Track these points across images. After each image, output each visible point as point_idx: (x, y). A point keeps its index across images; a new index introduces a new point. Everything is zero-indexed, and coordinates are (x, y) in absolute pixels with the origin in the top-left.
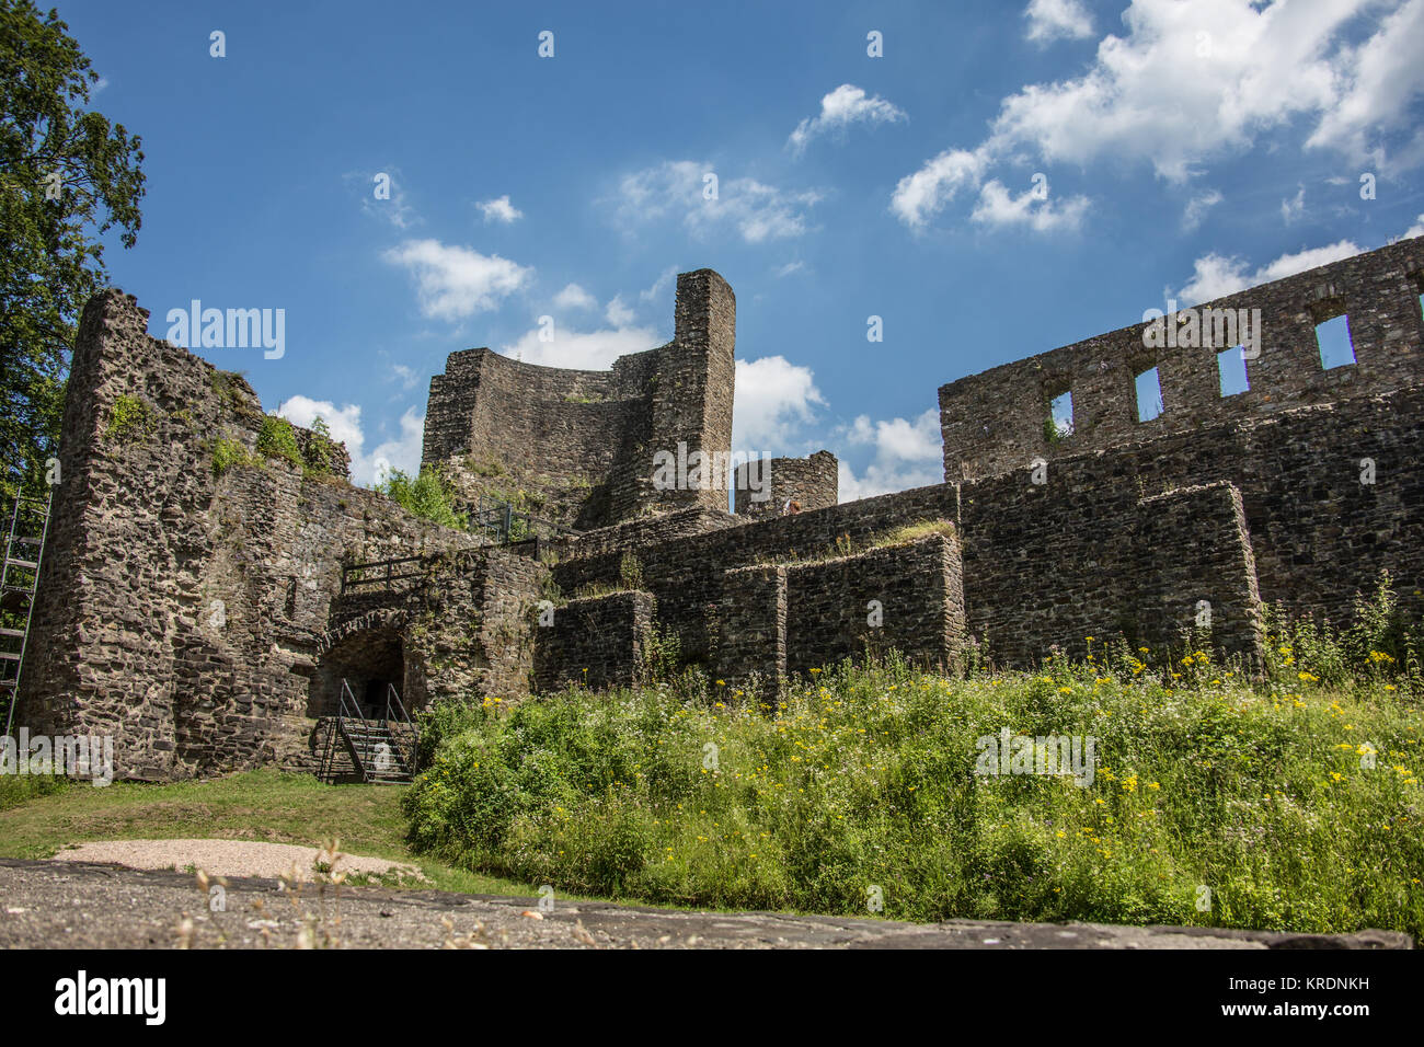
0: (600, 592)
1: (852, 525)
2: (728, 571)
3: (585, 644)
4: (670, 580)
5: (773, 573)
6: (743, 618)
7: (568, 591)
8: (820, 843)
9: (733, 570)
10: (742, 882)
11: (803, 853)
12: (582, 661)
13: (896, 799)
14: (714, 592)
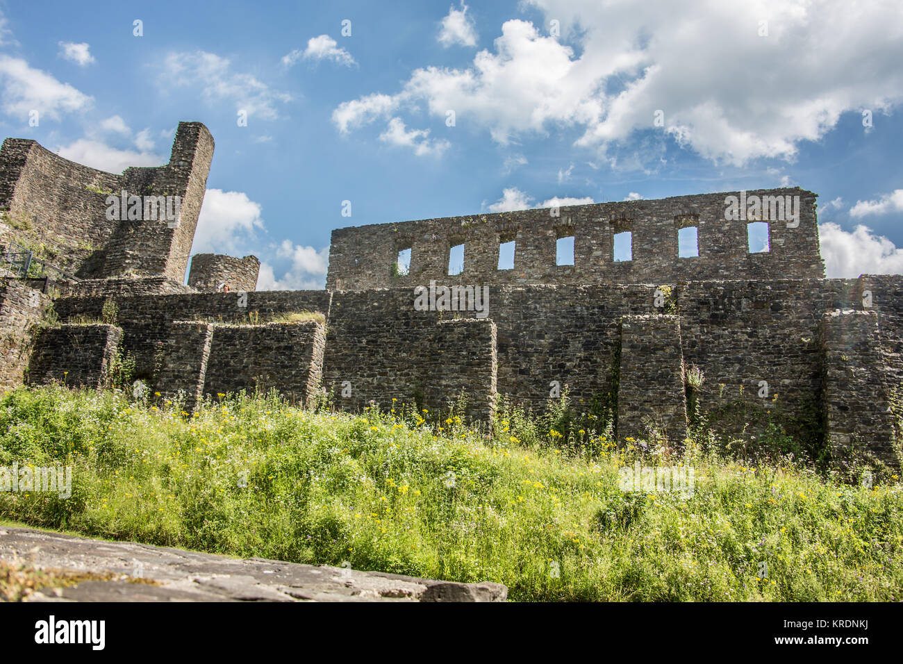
0: (86, 322)
1: (261, 306)
2: (175, 322)
3: (69, 356)
4: (135, 321)
5: (204, 328)
6: (180, 354)
7: (63, 317)
8: (206, 506)
9: (178, 322)
10: (152, 526)
11: (194, 511)
12: (65, 367)
13: (260, 483)
14: (163, 334)
